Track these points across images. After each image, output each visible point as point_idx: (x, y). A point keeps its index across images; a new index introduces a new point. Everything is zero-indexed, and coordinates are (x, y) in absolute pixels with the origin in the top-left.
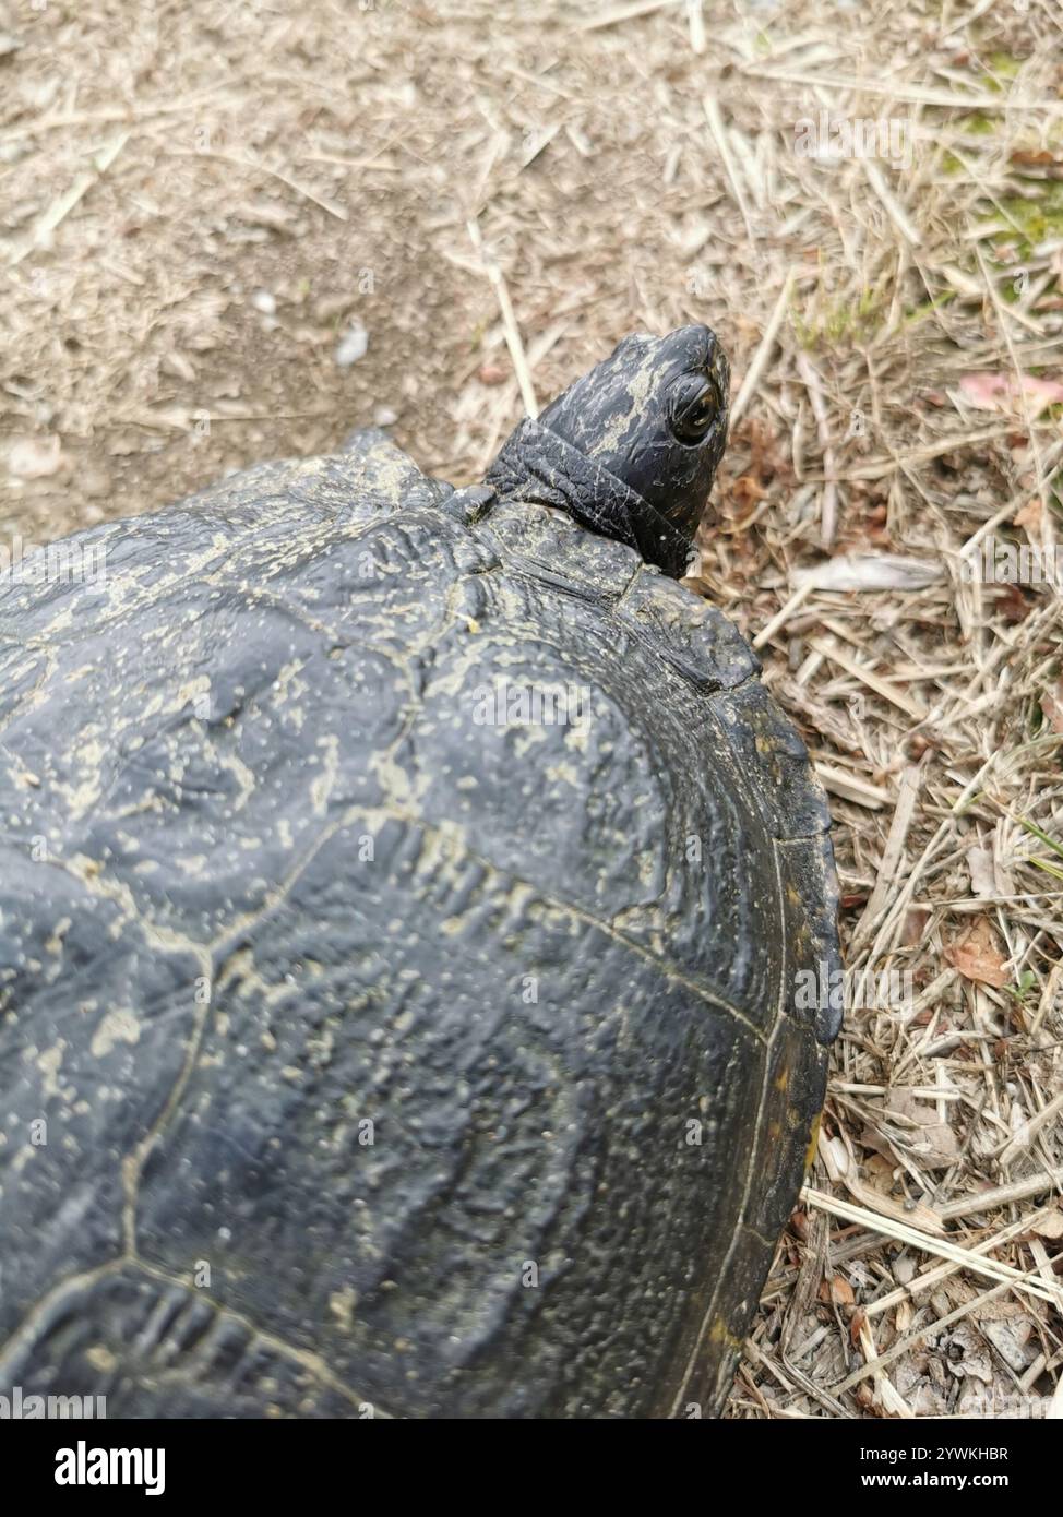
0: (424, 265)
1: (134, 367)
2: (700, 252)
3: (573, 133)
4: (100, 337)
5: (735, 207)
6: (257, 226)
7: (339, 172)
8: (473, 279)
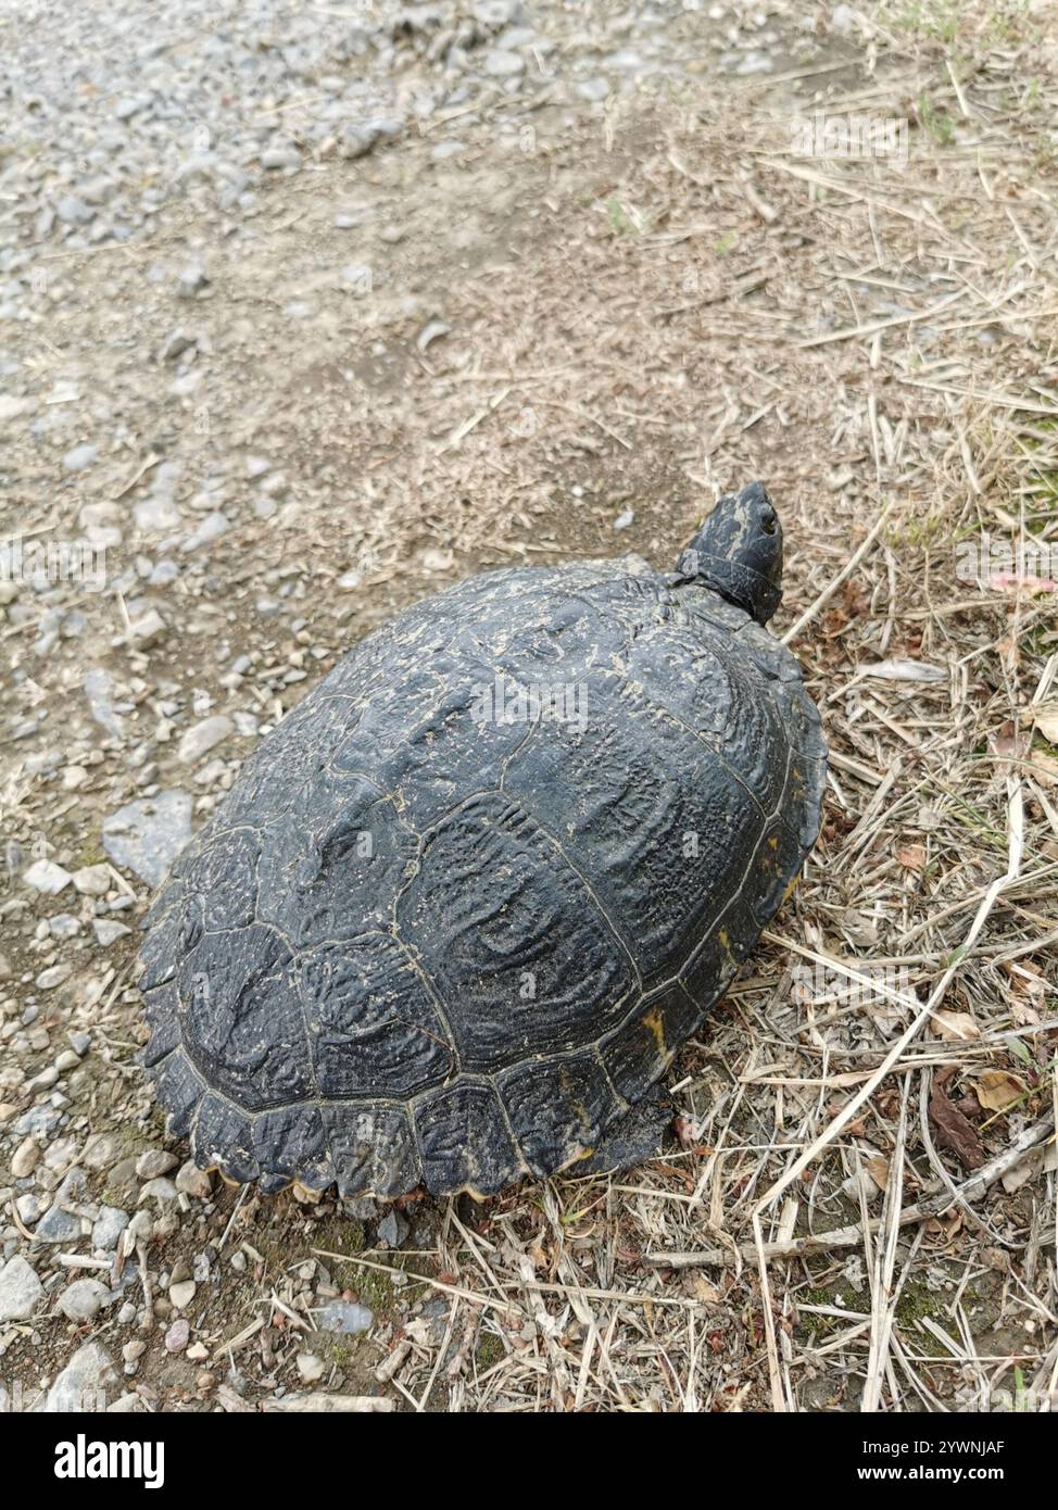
0: (674, 479)
1: (498, 518)
2: (844, 487)
3: (779, 411)
4: (483, 500)
5: (874, 464)
6: (578, 448)
7: (632, 422)
8: (701, 489)
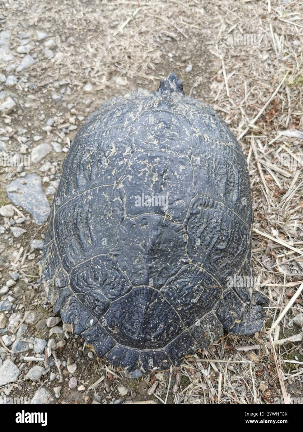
0: (205, 52)
1: (142, 65)
2: (266, 60)
3: (239, 27)
4: (135, 56)
5: (274, 51)
6: (168, 37)
7: (187, 27)
8: (216, 58)
